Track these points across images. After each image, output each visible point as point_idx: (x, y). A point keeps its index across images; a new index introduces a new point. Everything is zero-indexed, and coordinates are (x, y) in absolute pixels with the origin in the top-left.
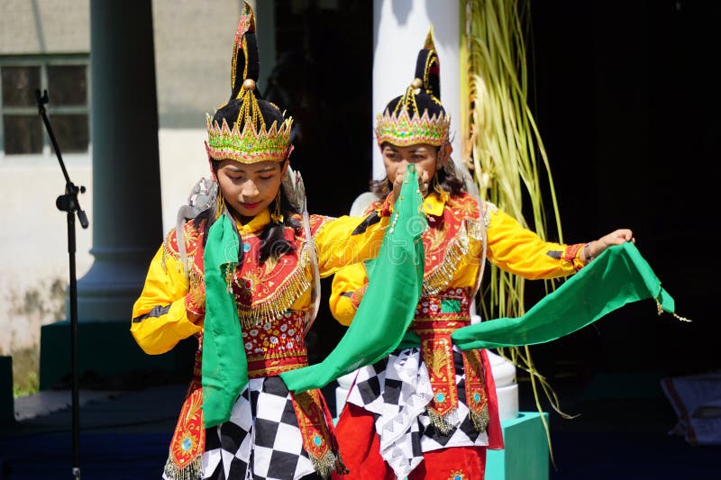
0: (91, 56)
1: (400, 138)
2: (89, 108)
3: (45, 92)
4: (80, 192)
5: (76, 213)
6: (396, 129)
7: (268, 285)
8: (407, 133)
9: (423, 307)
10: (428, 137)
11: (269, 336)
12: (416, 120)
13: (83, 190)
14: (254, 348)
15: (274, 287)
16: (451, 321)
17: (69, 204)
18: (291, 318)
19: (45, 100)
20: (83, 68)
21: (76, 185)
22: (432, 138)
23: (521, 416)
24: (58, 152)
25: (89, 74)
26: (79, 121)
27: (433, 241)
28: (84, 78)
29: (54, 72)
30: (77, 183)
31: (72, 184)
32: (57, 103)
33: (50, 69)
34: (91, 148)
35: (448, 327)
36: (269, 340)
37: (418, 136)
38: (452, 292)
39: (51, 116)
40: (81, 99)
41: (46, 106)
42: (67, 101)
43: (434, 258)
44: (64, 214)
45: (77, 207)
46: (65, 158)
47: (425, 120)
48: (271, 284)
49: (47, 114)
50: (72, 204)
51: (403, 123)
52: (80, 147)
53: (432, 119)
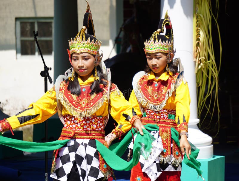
0: (54, 18)
1: (151, 50)
2: (53, 38)
3: (37, 32)
4: (49, 70)
5: (48, 77)
6: (149, 47)
7: (90, 104)
8: (153, 48)
9: (162, 116)
10: (162, 49)
11: (93, 124)
12: (156, 43)
13: (51, 69)
14: (87, 128)
15: (93, 105)
16: (171, 122)
17: (45, 74)
18: (102, 119)
19: (37, 35)
20: (51, 23)
21: (48, 67)
22: (163, 50)
23: (214, 157)
24: (41, 54)
25: (53, 25)
26: (49, 43)
27: (163, 90)
28: (51, 27)
29: (40, 24)
30: (48, 66)
31: (47, 67)
32: (41, 36)
33: (38, 23)
34: (53, 53)
35: (169, 125)
36: (93, 126)
37: (157, 49)
38: (173, 112)
39: (39, 41)
40: (50, 34)
41: (37, 37)
42: (45, 35)
43: (163, 97)
44: (43, 78)
45: (48, 75)
46: (44, 57)
47: (160, 43)
48: (92, 104)
49: (38, 40)
50: (46, 74)
51: (152, 44)
52: (49, 53)
53: (163, 43)
